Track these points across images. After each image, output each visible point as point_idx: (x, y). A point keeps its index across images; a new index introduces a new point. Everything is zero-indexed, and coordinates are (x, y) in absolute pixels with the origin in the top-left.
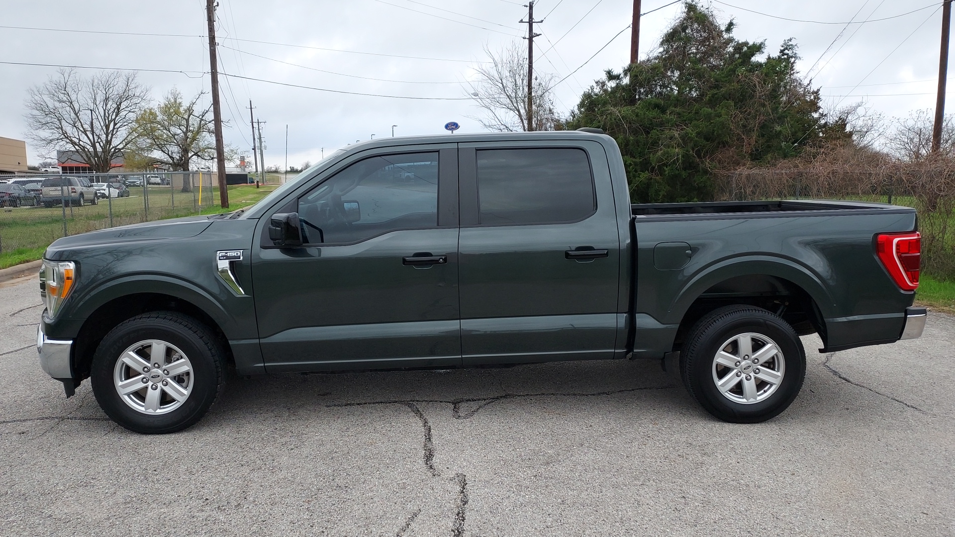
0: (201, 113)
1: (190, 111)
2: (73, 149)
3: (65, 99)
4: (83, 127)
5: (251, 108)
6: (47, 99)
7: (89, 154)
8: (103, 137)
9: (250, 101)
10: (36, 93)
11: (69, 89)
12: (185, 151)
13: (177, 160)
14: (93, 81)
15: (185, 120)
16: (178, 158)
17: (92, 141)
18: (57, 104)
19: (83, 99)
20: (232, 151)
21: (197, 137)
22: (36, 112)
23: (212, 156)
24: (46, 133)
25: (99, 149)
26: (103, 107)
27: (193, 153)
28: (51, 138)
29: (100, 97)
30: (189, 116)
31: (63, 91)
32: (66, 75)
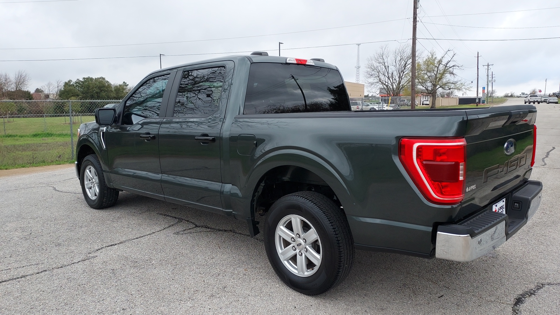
0: (446, 63)
1: (440, 62)
2: (383, 87)
3: (382, 62)
4: (388, 75)
5: (478, 57)
6: (374, 62)
7: (390, 89)
8: (398, 79)
9: (478, 53)
10: (370, 60)
11: (384, 57)
12: (435, 85)
13: (430, 91)
14: (396, 51)
15: (437, 68)
16: (430, 89)
17: (392, 82)
18: (378, 64)
19: (390, 61)
20: (462, 84)
21: (443, 77)
22: (369, 70)
23: (450, 88)
24: (371, 80)
25: (395, 87)
26: (399, 64)
27: (439, 86)
28: (373, 82)
29: (399, 58)
30: (439, 65)
31: (382, 58)
32: (384, 49)
